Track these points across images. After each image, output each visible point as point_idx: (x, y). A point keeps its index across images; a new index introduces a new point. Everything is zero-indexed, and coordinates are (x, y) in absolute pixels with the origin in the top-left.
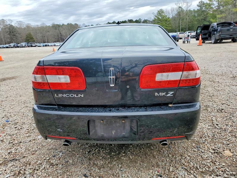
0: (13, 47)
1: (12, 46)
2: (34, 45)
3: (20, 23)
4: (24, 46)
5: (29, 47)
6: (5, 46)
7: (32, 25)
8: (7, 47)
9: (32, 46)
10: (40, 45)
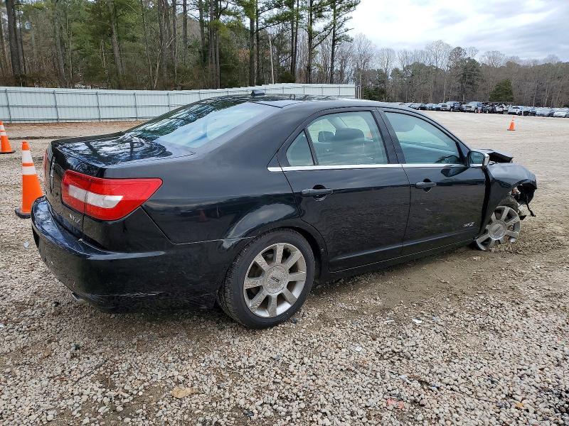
0: (449, 111)
1: (449, 107)
2: (501, 110)
3: (494, 55)
4: (473, 109)
5: (485, 112)
6: (434, 106)
7: (521, 61)
8: (438, 109)
9: (493, 112)
10: (515, 111)
